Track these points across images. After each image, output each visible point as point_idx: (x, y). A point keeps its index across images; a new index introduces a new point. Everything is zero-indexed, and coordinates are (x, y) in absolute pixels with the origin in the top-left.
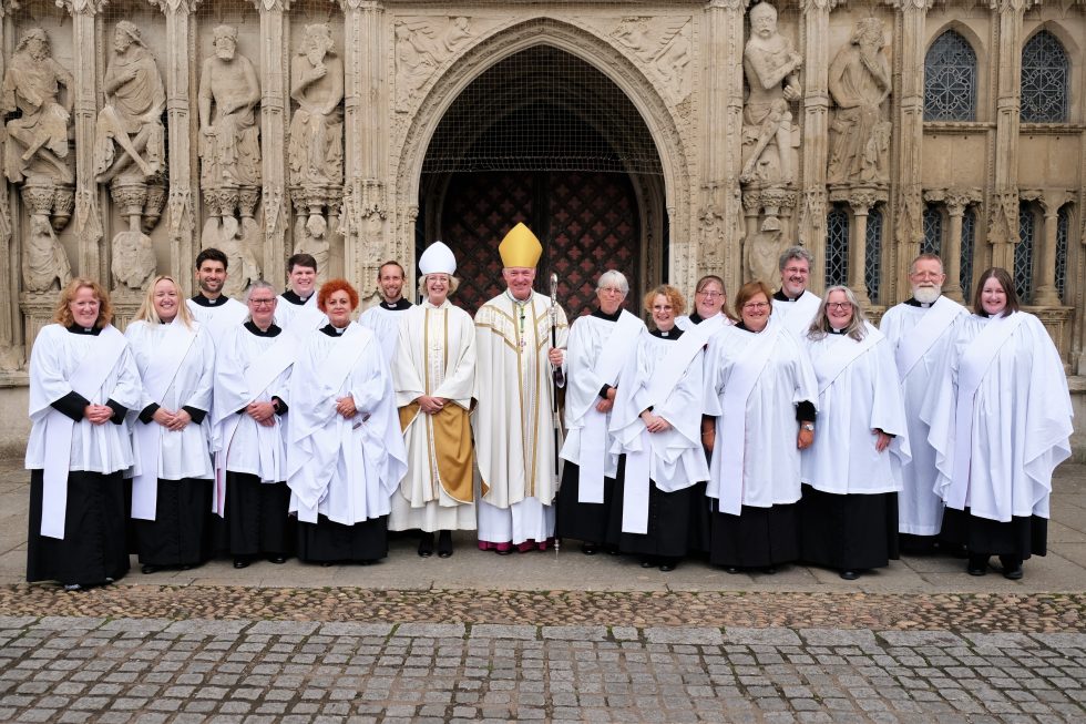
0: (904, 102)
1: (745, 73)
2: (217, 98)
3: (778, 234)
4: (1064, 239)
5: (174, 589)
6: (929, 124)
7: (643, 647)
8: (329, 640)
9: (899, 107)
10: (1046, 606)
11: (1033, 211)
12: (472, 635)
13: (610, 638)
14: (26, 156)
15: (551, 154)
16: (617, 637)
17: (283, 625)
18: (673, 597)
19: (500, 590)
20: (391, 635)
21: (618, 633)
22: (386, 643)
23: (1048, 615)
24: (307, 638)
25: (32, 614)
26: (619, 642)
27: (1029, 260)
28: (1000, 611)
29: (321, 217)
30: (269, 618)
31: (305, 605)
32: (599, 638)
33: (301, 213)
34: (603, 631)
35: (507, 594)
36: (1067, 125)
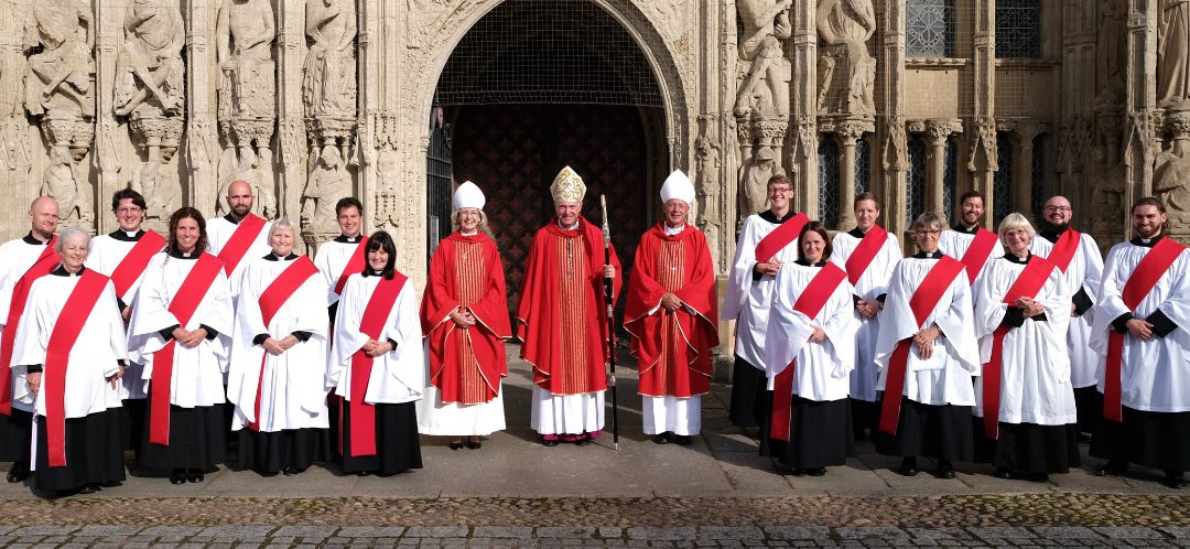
0: (886, 41)
1: (738, 12)
2: (235, 34)
3: (771, 162)
4: (1040, 167)
5: (203, 501)
6: (910, 60)
7: (625, 542)
8: (346, 541)
9: (883, 44)
10: (988, 505)
11: (1011, 141)
12: (475, 534)
13: (597, 535)
14: (48, 90)
15: (556, 88)
16: (603, 535)
17: (305, 529)
18: (659, 501)
19: (503, 497)
20: (402, 536)
21: (604, 532)
22: (396, 543)
23: (988, 513)
24: (326, 539)
25: (73, 523)
26: (604, 540)
27: (1008, 187)
28: (947, 511)
29: (336, 149)
30: (292, 524)
31: (324, 513)
32: (587, 536)
33: (315, 144)
34: (592, 529)
35: (509, 500)
36: (1039, 61)
